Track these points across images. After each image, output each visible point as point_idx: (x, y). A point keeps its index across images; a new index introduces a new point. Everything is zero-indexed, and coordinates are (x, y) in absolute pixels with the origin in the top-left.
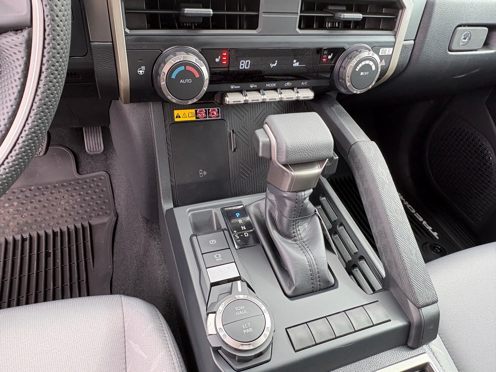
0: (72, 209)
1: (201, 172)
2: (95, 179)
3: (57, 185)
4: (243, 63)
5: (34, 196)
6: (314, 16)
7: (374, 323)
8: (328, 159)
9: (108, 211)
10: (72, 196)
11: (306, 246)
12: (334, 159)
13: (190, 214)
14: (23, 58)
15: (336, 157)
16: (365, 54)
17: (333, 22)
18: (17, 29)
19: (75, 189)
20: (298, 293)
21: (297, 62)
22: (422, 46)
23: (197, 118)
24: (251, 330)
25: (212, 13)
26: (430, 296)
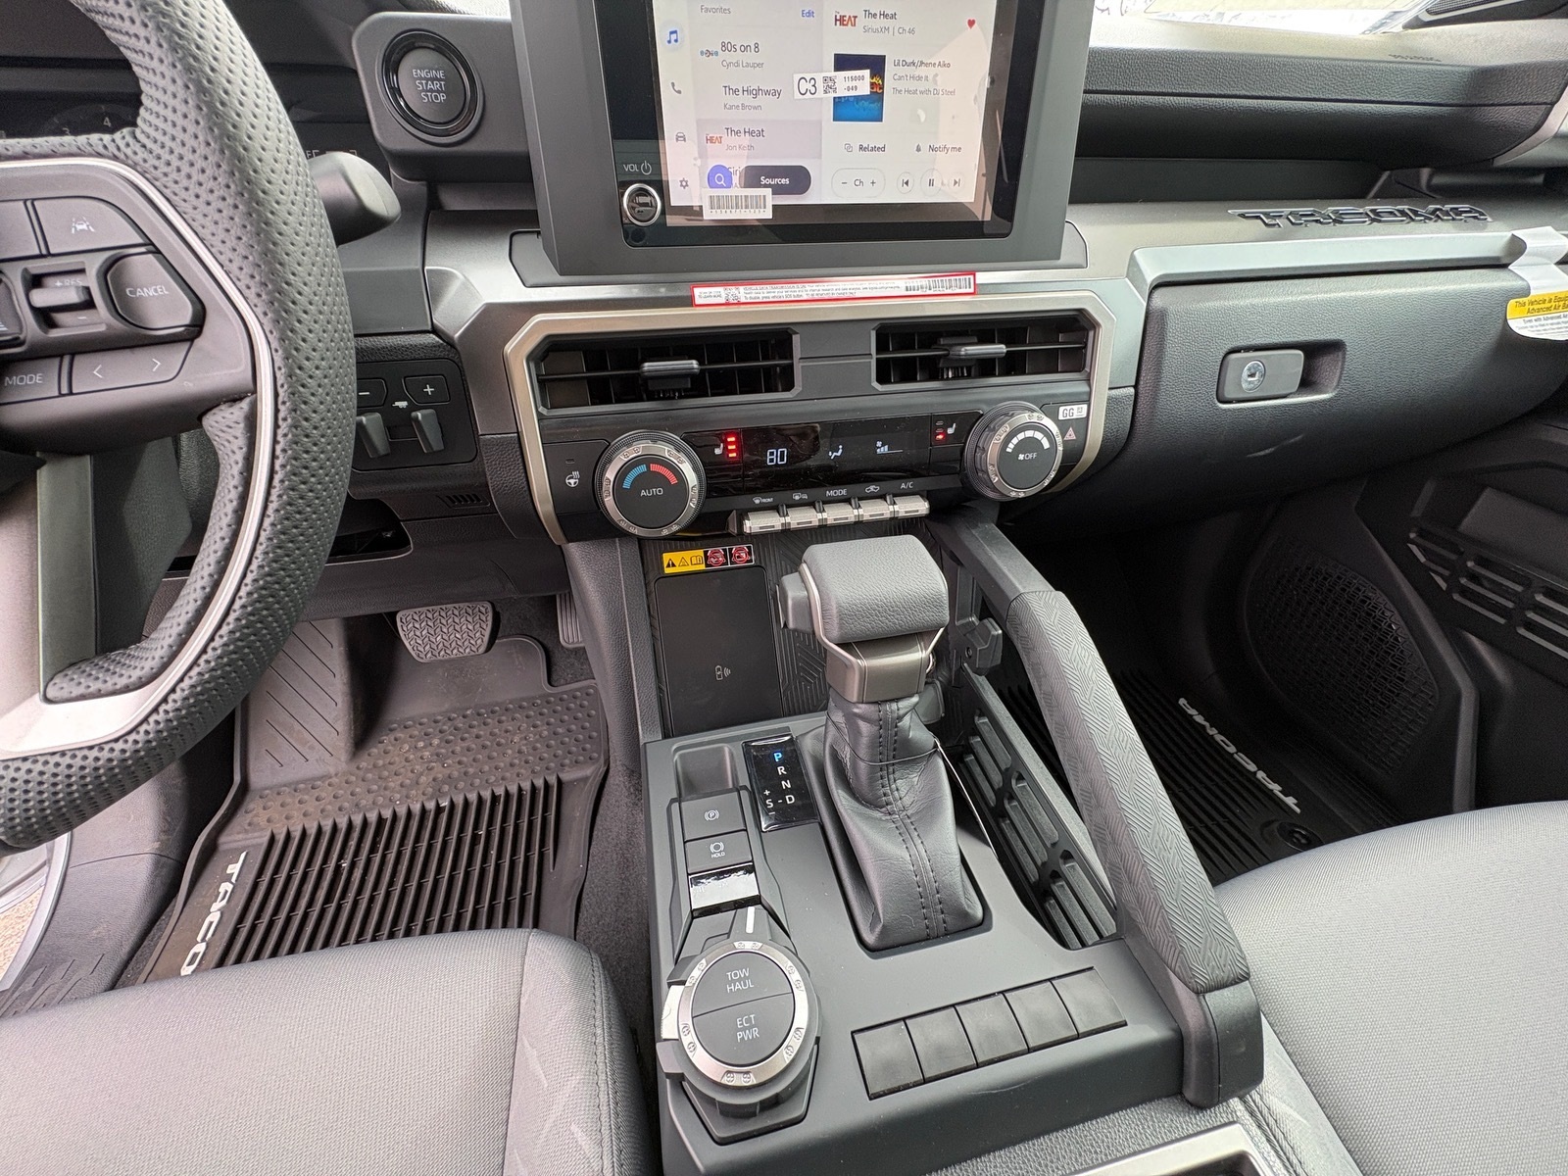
0: (531, 751)
1: (719, 669)
2: (578, 694)
3: (511, 706)
4: (772, 454)
5: (470, 727)
6: (915, 357)
7: (1081, 1030)
8: (942, 630)
9: (595, 755)
10: (534, 726)
11: (913, 827)
12: (993, 636)
13: (676, 757)
14: (241, 448)
15: (996, 630)
16: (1025, 418)
17: (958, 368)
18: (234, 398)
19: (541, 714)
20: (889, 942)
21: (883, 445)
22: (1155, 397)
23: (707, 565)
24: (755, 1032)
25: (696, 366)
26: (1226, 960)
